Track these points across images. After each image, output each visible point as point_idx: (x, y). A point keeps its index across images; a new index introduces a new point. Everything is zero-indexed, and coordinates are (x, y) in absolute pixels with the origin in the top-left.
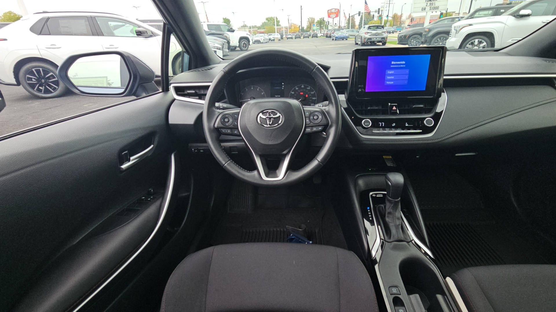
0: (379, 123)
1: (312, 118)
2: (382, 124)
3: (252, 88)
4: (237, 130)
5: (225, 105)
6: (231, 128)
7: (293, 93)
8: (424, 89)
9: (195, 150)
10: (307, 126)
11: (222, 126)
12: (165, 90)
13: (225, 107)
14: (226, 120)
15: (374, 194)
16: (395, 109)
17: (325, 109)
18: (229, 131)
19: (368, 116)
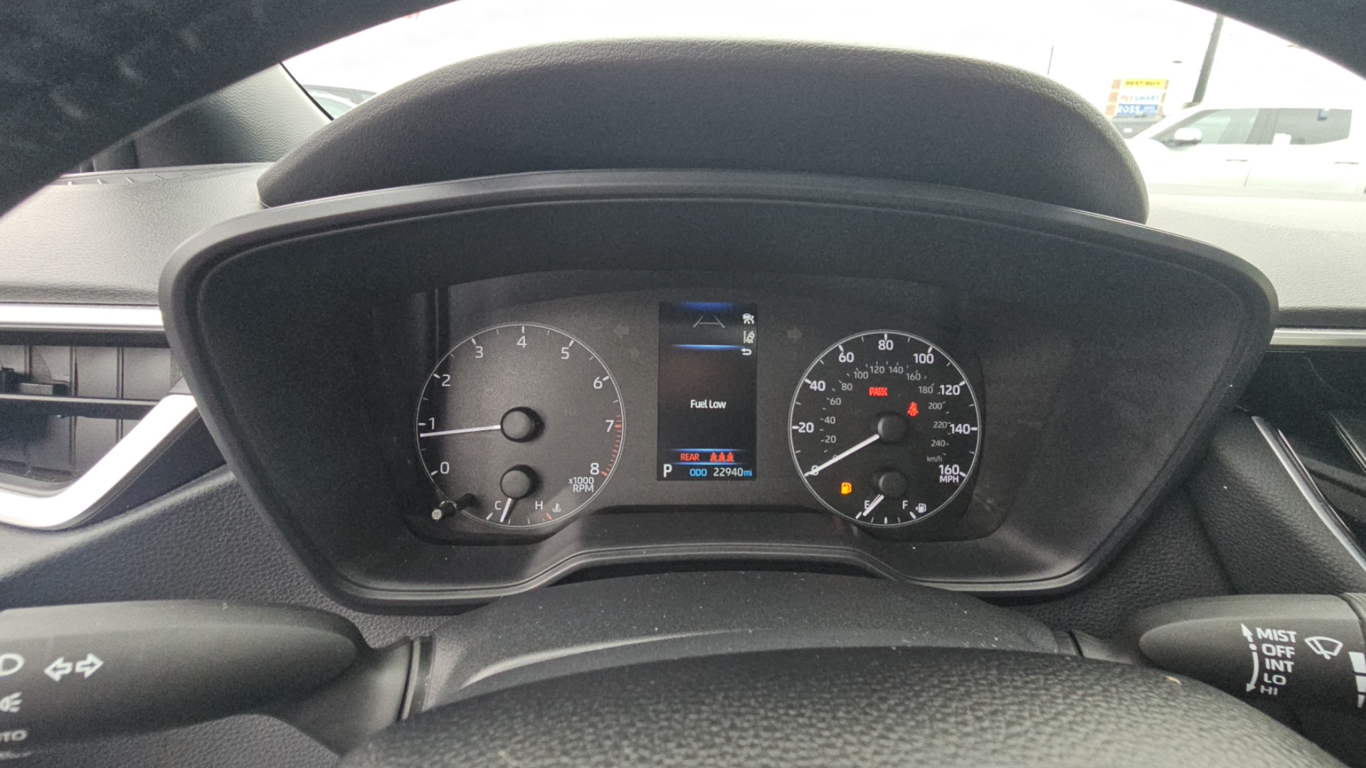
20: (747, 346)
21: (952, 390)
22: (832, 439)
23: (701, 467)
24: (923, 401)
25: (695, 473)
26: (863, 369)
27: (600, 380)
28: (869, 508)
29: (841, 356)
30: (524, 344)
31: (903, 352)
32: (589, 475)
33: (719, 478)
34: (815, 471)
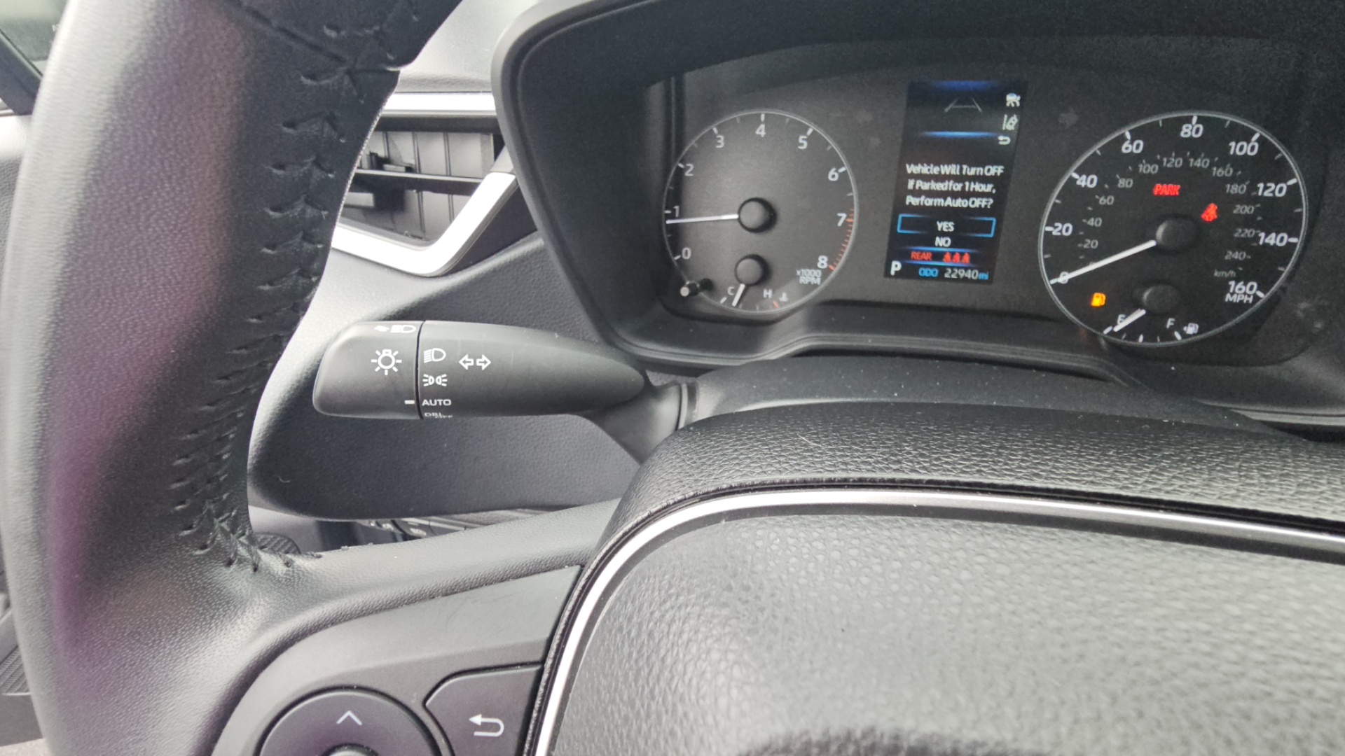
3: (761, 131)
7: (1086, 181)
13: (475, 368)
20: (1006, 133)
21: (1277, 190)
22: (1092, 244)
23: (932, 267)
24: (1226, 203)
25: (925, 272)
26: (1150, 162)
27: (836, 171)
28: (1123, 323)
29: (1126, 144)
30: (763, 133)
31: (1216, 138)
32: (817, 268)
33: (951, 280)
34: (1064, 278)
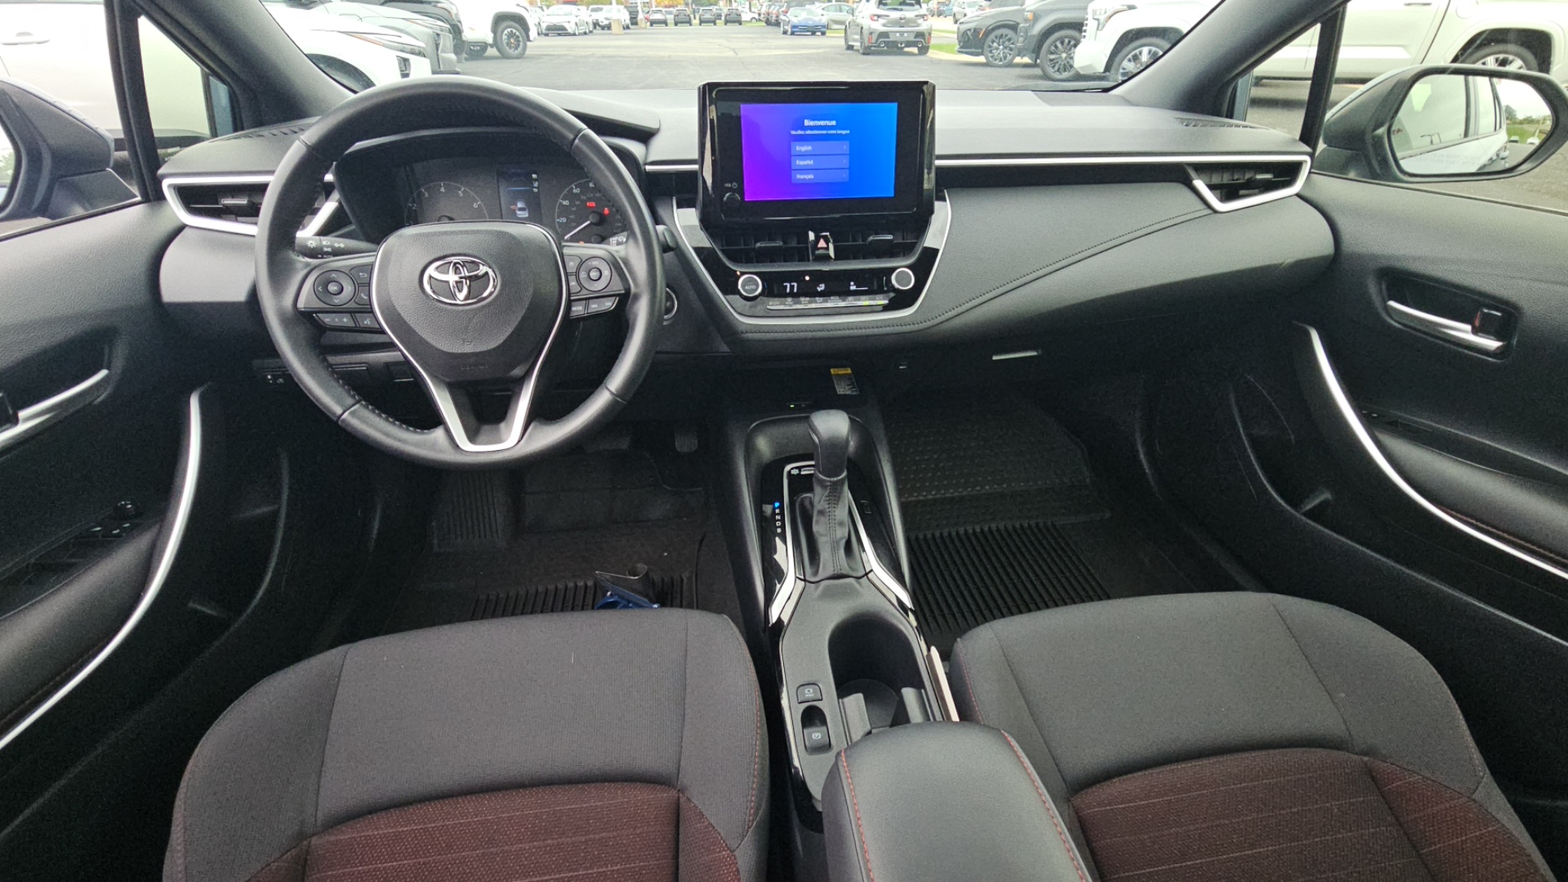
0: (785, 284)
1: (583, 275)
2: (792, 287)
3: (443, 190)
4: (371, 315)
5: (339, 243)
6: (351, 312)
7: (566, 203)
8: (891, 194)
9: (275, 378)
10: (572, 298)
11: (319, 305)
12: (151, 197)
13: (339, 247)
14: (333, 288)
15: (796, 468)
16: (825, 245)
17: (617, 252)
18: (345, 320)
19: (749, 267)
26: (583, 195)
27: (476, 204)
29: (575, 190)
